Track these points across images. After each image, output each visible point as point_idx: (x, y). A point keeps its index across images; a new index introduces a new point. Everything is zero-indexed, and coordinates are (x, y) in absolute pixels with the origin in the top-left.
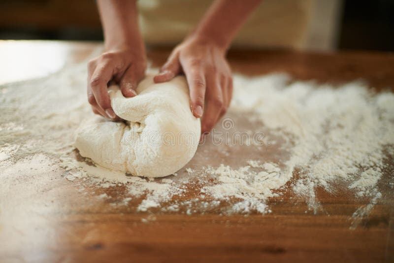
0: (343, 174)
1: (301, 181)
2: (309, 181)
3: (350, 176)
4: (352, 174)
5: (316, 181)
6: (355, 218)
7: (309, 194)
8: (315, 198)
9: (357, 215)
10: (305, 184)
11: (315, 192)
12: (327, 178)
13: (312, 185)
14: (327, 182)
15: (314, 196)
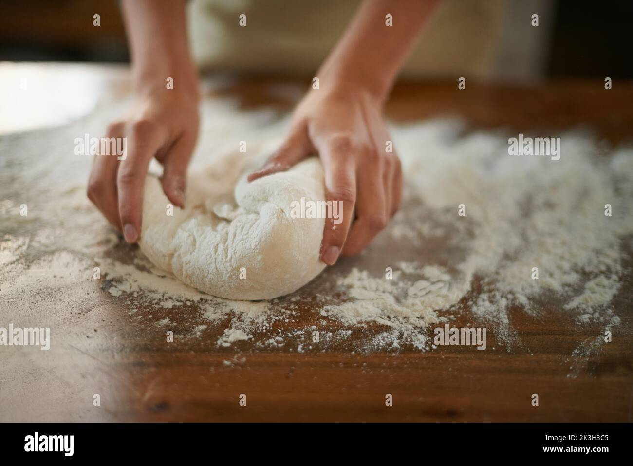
0: (555, 284)
1: (485, 296)
2: (498, 297)
3: (567, 289)
4: (569, 285)
5: (510, 296)
6: (576, 360)
7: (499, 318)
8: (509, 324)
9: (578, 355)
10: (491, 302)
11: (508, 315)
12: (528, 291)
13: (503, 303)
14: (529, 299)
15: (506, 321)
